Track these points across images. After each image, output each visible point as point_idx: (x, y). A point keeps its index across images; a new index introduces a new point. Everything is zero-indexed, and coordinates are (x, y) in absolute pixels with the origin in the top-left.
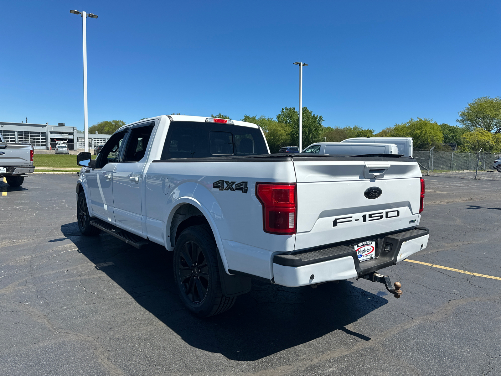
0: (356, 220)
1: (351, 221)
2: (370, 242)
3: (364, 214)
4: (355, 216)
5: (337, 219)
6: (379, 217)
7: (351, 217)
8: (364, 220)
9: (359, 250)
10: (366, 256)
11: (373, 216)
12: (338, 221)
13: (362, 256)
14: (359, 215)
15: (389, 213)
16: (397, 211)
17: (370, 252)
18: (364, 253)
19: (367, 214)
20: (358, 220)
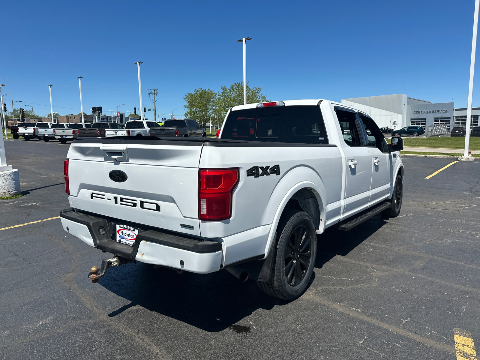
0: (108, 199)
1: (104, 199)
2: (132, 229)
3: (116, 195)
4: (108, 195)
5: (93, 193)
6: (132, 204)
7: (104, 195)
8: (116, 202)
9: (122, 231)
10: (129, 241)
11: (124, 200)
12: (94, 195)
13: (124, 238)
14: (112, 196)
15: (144, 203)
16: (157, 204)
17: (132, 238)
18: (126, 237)
19: (119, 197)
20: (110, 200)
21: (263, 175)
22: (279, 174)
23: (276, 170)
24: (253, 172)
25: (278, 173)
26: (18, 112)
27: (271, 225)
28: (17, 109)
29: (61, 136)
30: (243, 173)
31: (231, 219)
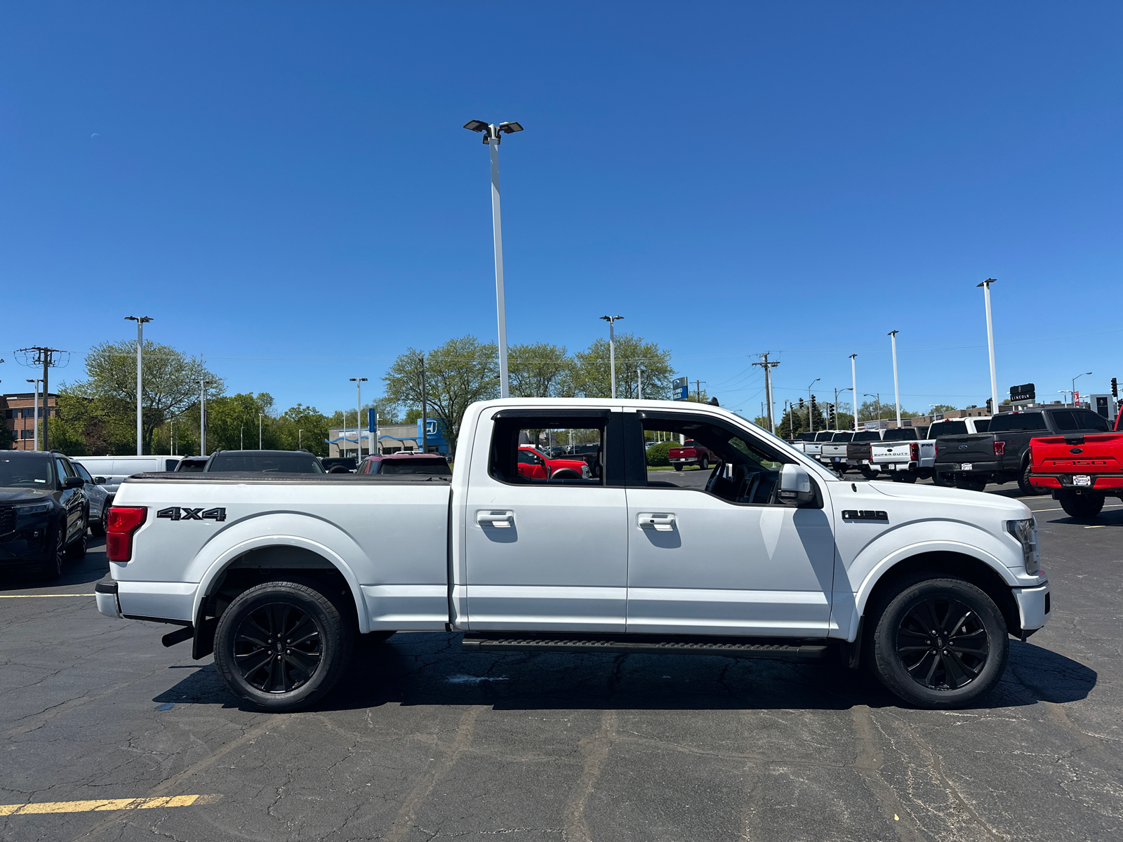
21: (188, 518)
22: (224, 520)
23: (218, 514)
24: (171, 513)
25: (223, 518)
26: (871, 408)
27: (197, 585)
28: (868, 403)
29: (833, 459)
30: (151, 515)
31: (129, 563)
